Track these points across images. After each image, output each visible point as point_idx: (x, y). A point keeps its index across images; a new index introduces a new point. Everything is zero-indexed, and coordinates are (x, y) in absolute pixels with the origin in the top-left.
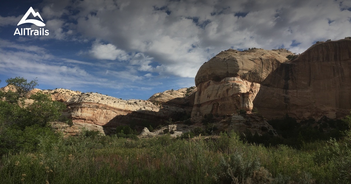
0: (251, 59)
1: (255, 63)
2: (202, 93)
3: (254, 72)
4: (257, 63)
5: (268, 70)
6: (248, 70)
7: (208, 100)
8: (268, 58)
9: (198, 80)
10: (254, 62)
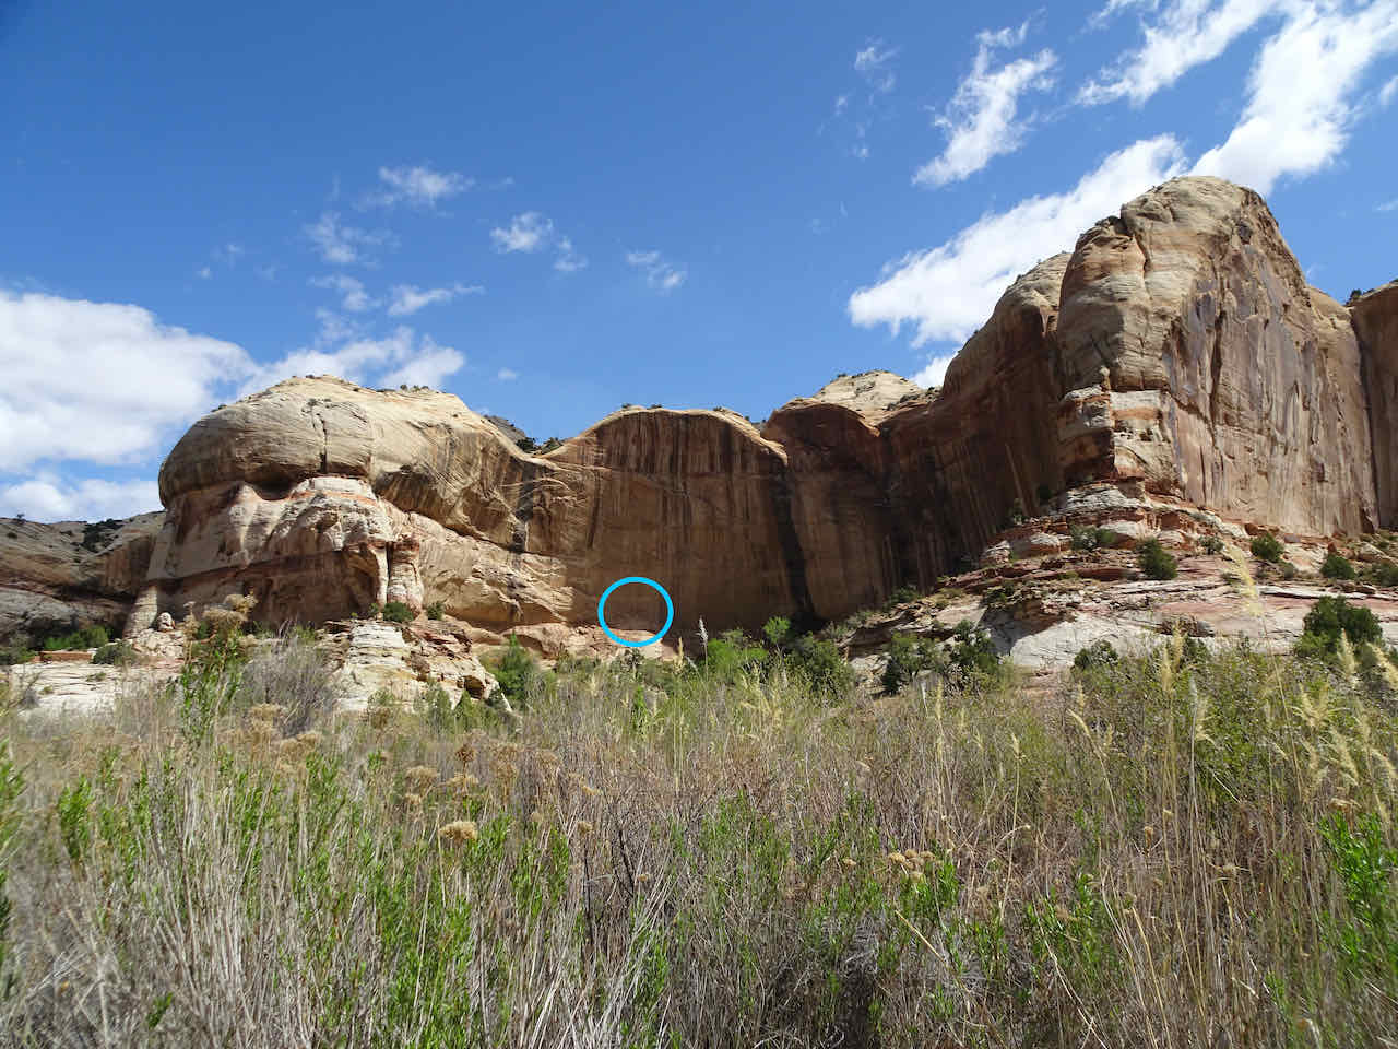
0: (416, 423)
1: (425, 441)
2: (194, 532)
3: (422, 472)
4: (432, 442)
5: (469, 475)
6: (398, 461)
7: (223, 565)
8: (473, 430)
9: (178, 475)
10: (425, 435)
